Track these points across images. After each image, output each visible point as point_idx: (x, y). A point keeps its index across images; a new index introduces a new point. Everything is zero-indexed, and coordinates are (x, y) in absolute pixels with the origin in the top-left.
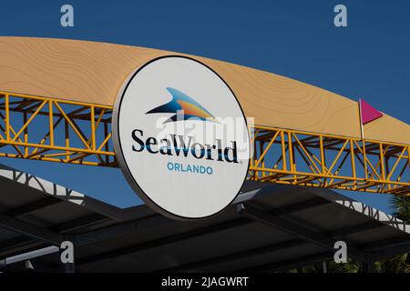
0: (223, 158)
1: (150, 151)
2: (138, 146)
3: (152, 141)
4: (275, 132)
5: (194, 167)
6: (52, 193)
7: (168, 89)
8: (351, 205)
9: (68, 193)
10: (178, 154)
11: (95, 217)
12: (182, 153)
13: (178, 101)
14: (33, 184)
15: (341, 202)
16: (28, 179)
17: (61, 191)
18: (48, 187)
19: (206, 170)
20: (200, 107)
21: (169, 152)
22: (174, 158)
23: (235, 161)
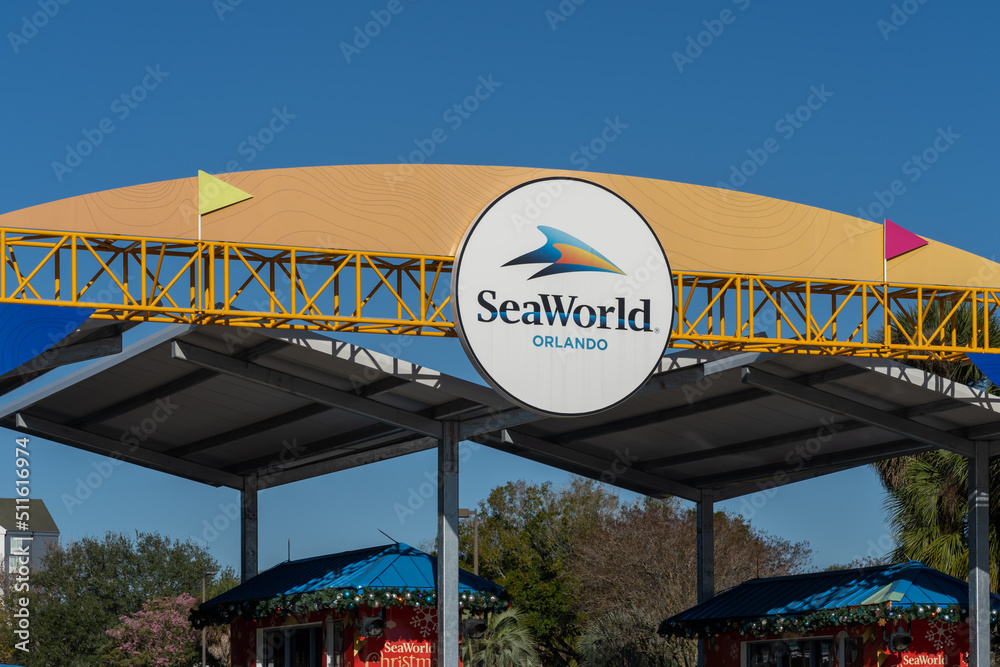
0: (627, 325)
1: (506, 320)
2: (487, 314)
3: (510, 306)
4: (728, 279)
5: (577, 340)
6: (391, 372)
7: (540, 228)
8: (903, 373)
9: (415, 370)
10: (551, 323)
11: (460, 403)
12: (558, 320)
13: (557, 246)
14: (362, 359)
15: (883, 370)
16: (354, 353)
17: (405, 368)
18: (386, 363)
19: (597, 344)
20: (593, 251)
21: (537, 322)
22: (544, 329)
23: (647, 329)
